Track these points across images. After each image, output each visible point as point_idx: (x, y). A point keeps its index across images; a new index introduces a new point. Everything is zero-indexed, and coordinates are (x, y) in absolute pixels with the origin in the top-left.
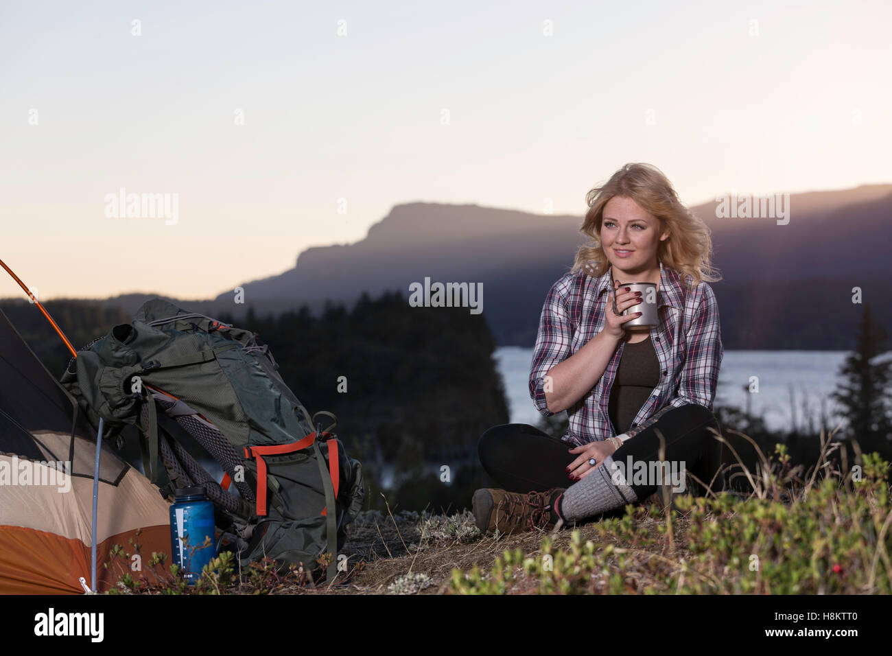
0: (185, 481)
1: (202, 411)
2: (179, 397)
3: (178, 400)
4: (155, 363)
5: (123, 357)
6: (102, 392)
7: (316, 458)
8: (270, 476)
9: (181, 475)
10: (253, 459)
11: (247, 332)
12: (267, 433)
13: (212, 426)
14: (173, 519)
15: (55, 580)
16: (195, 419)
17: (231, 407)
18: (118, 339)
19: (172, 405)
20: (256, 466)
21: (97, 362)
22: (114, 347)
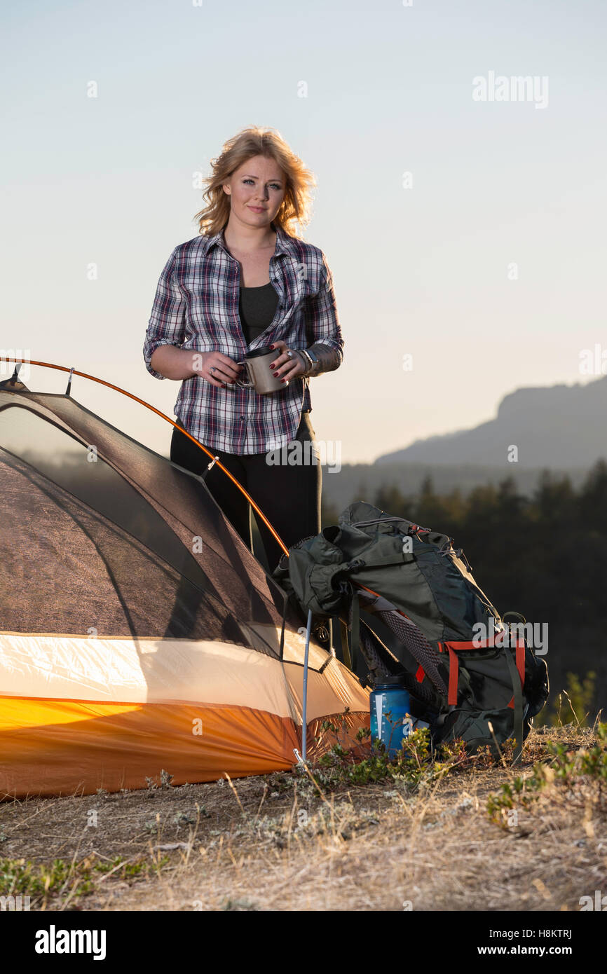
0: (384, 671)
1: (401, 608)
2: (383, 594)
3: (380, 597)
4: (359, 562)
5: (331, 556)
6: (312, 587)
7: (505, 655)
8: (461, 668)
9: (380, 666)
10: (447, 653)
11: (444, 536)
12: (460, 630)
13: (410, 622)
14: (373, 705)
15: (270, 752)
16: (394, 616)
17: (428, 604)
18: (327, 539)
19: (374, 601)
20: (449, 660)
21: (306, 560)
22: (324, 546)
